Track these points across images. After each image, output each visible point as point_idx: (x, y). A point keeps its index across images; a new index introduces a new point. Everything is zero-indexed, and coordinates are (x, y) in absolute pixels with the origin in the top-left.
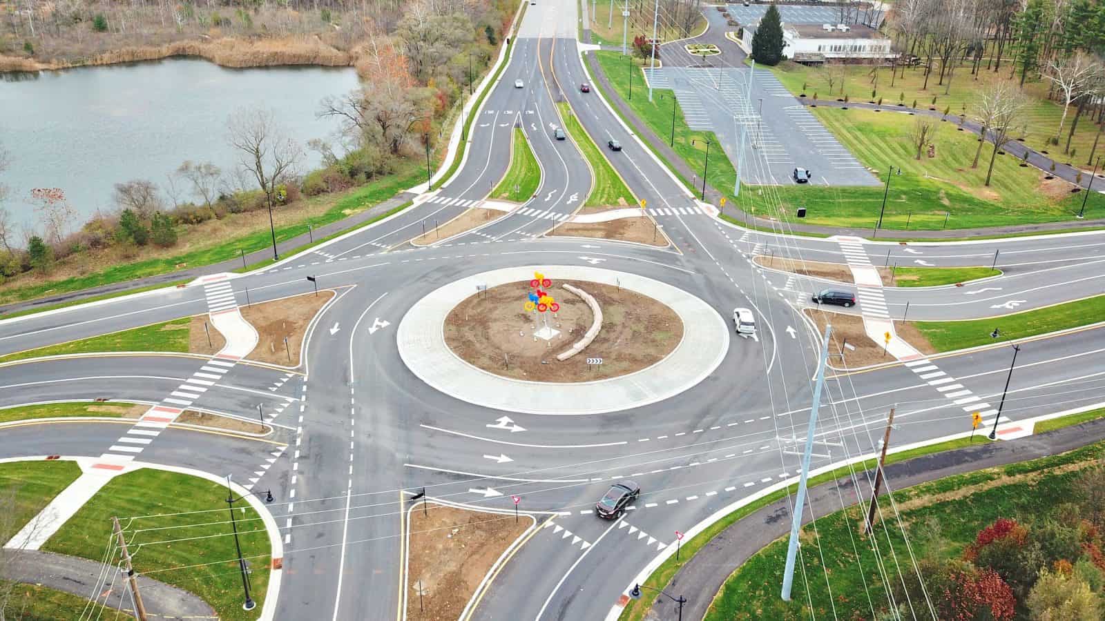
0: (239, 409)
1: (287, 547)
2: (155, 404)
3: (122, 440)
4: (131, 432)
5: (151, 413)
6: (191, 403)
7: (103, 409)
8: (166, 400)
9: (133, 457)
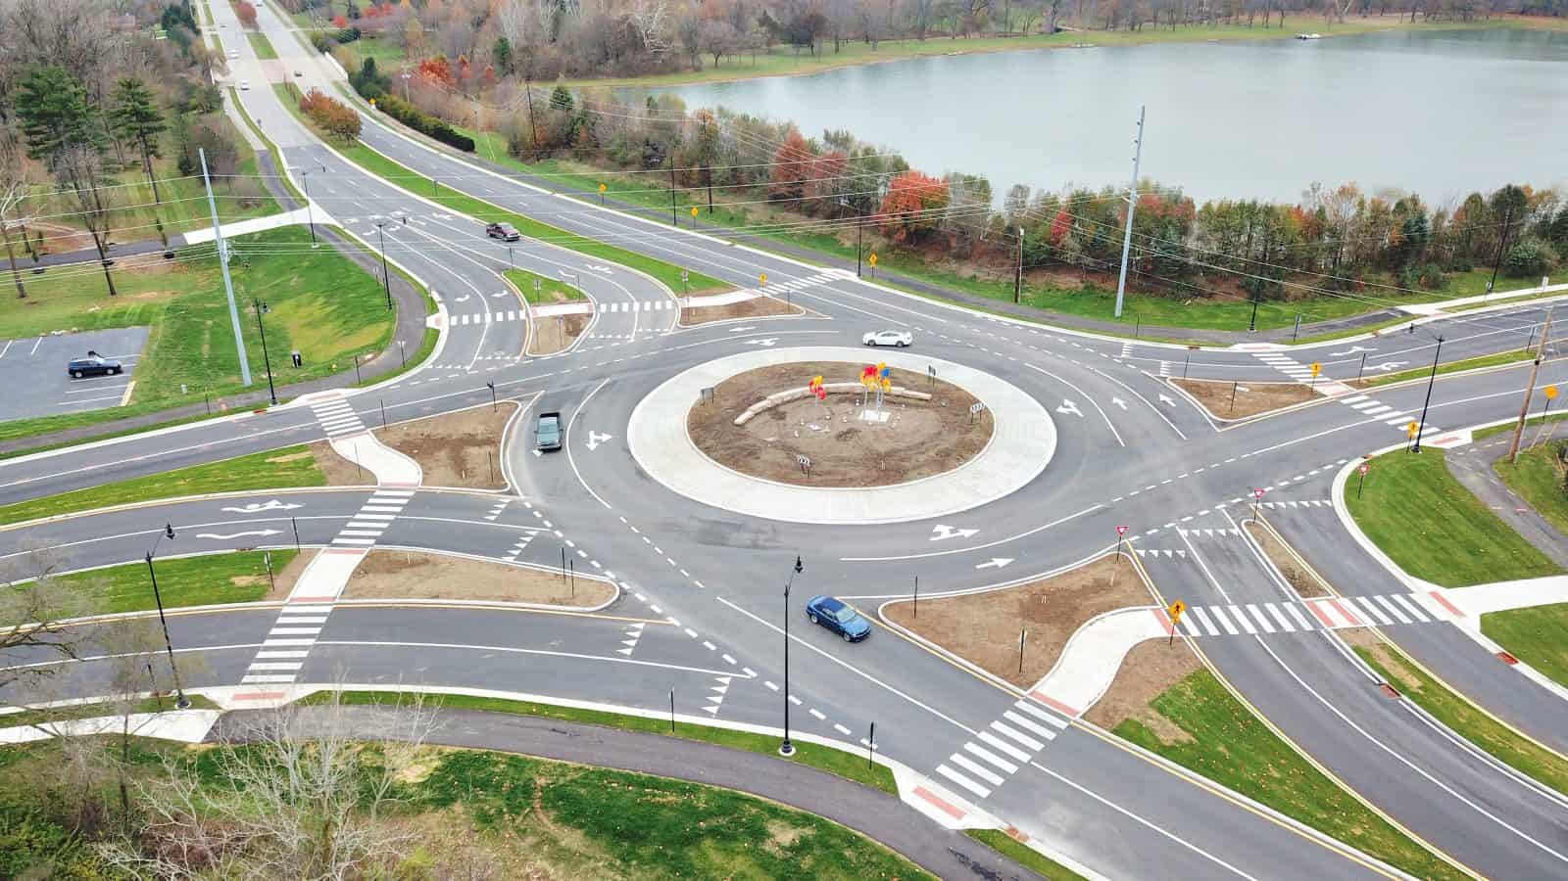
0: (1244, 560)
1: (1349, 459)
2: (1326, 631)
3: (1406, 620)
4: (1388, 621)
5: (1342, 623)
6: (1285, 604)
7: (1399, 672)
8: (1308, 627)
9: (1411, 595)
